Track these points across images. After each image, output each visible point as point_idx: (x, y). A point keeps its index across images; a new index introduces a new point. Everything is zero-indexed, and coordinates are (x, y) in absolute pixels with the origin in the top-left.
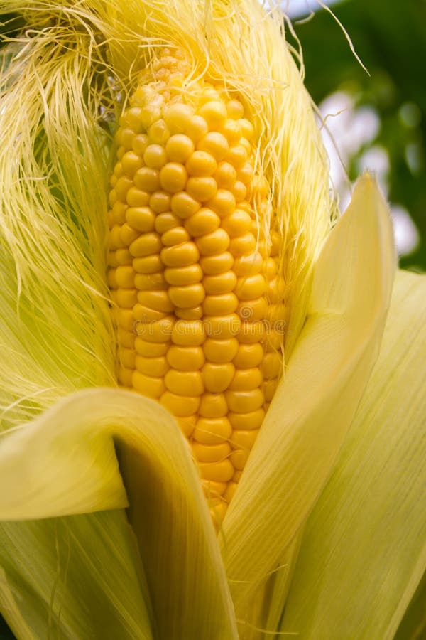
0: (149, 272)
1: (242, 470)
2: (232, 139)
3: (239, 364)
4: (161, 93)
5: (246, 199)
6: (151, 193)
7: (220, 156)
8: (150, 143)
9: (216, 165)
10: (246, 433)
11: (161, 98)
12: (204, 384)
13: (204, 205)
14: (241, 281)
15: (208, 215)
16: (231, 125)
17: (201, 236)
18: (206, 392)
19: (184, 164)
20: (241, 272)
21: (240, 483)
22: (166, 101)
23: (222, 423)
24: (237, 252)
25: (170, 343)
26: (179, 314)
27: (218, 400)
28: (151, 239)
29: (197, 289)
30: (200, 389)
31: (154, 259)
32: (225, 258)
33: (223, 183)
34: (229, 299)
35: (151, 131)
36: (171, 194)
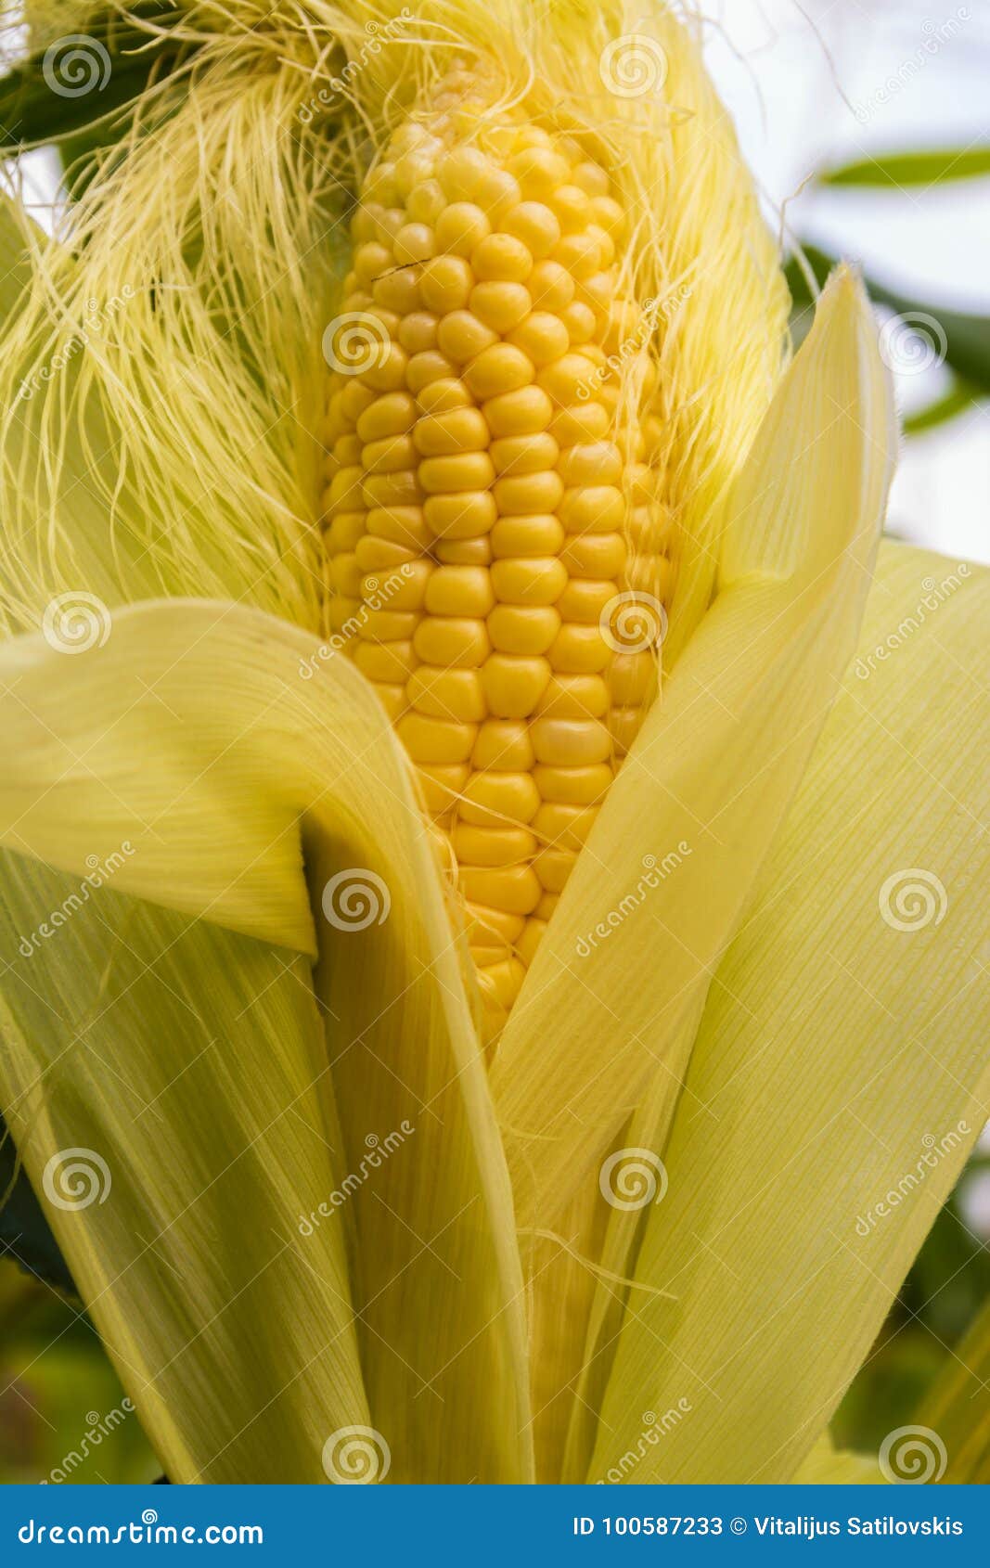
0: (389, 469)
1: (558, 893)
2: (570, 222)
3: (561, 664)
4: (439, 134)
5: (595, 340)
6: (402, 315)
7: (541, 249)
8: (409, 221)
9: (530, 265)
10: (571, 811)
11: (438, 143)
12: (486, 701)
13: (503, 338)
14: (573, 492)
15: (512, 357)
16: (572, 196)
17: (491, 398)
18: (489, 716)
19: (468, 260)
20: (573, 478)
21: (553, 920)
22: (448, 148)
23: (519, 784)
24: (567, 437)
25: (424, 613)
26: (444, 553)
27: (514, 736)
28: (399, 403)
29: (479, 502)
30: (477, 709)
31: (401, 443)
32: (539, 443)
33: (544, 299)
34: (544, 525)
35: (411, 201)
36: (439, 315)
